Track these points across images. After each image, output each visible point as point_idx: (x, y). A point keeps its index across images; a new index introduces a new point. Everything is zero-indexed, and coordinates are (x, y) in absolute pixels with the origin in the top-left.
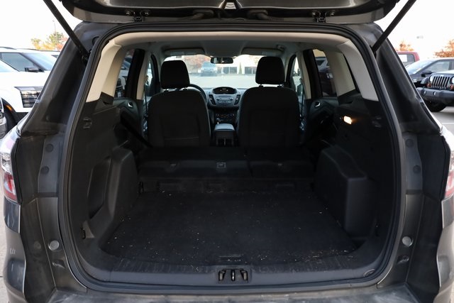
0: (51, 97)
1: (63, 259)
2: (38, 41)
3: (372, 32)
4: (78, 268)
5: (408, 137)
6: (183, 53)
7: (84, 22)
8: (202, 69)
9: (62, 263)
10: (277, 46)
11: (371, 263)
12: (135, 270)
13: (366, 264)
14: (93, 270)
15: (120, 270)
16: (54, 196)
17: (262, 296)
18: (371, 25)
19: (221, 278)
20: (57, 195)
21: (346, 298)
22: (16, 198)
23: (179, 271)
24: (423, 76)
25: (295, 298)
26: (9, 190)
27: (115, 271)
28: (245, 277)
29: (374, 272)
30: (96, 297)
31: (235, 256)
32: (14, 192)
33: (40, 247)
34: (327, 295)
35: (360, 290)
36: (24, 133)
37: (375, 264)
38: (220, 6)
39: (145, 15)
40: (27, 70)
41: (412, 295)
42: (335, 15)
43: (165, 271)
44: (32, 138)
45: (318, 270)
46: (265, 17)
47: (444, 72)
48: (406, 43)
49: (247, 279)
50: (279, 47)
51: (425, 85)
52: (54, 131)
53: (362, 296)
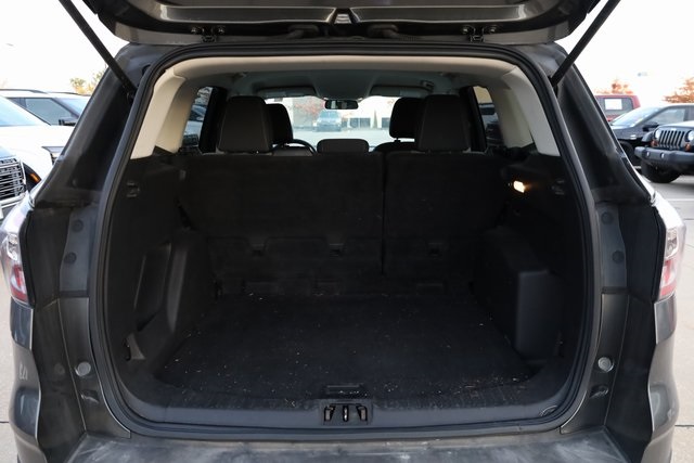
0: (80, 152)
1: (95, 389)
2: (81, 83)
3: (553, 56)
4: (118, 400)
5: (604, 209)
6: (284, 93)
7: (131, 43)
8: (319, 120)
9: (96, 395)
10: (422, 82)
11: (551, 396)
12: (202, 405)
13: (545, 397)
14: (140, 406)
15: (179, 405)
16: (82, 296)
17: (388, 443)
18: (550, 47)
19: (328, 417)
20: (87, 294)
21: (513, 448)
22: (26, 298)
23: (266, 406)
24: (646, 129)
25: (436, 447)
26: (17, 287)
27: (172, 406)
28: (363, 417)
29: (556, 409)
30: (144, 446)
31: (351, 385)
32: (23, 289)
33: (63, 372)
34: (485, 443)
35: (536, 437)
36: (40, 204)
37: (558, 397)
38: (328, 20)
39: (219, 34)
40: (62, 123)
41: (613, 445)
42: (496, 32)
43: (246, 406)
44: (51, 212)
45: (472, 407)
46: (394, 34)
47: (677, 124)
48: (621, 82)
49: (366, 419)
50: (425, 84)
51: (648, 144)
52: (85, 202)
53: (537, 446)
